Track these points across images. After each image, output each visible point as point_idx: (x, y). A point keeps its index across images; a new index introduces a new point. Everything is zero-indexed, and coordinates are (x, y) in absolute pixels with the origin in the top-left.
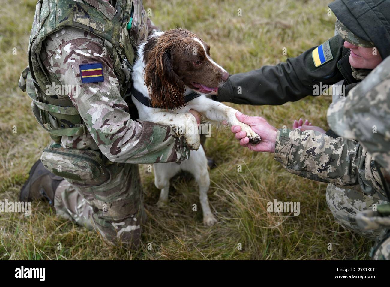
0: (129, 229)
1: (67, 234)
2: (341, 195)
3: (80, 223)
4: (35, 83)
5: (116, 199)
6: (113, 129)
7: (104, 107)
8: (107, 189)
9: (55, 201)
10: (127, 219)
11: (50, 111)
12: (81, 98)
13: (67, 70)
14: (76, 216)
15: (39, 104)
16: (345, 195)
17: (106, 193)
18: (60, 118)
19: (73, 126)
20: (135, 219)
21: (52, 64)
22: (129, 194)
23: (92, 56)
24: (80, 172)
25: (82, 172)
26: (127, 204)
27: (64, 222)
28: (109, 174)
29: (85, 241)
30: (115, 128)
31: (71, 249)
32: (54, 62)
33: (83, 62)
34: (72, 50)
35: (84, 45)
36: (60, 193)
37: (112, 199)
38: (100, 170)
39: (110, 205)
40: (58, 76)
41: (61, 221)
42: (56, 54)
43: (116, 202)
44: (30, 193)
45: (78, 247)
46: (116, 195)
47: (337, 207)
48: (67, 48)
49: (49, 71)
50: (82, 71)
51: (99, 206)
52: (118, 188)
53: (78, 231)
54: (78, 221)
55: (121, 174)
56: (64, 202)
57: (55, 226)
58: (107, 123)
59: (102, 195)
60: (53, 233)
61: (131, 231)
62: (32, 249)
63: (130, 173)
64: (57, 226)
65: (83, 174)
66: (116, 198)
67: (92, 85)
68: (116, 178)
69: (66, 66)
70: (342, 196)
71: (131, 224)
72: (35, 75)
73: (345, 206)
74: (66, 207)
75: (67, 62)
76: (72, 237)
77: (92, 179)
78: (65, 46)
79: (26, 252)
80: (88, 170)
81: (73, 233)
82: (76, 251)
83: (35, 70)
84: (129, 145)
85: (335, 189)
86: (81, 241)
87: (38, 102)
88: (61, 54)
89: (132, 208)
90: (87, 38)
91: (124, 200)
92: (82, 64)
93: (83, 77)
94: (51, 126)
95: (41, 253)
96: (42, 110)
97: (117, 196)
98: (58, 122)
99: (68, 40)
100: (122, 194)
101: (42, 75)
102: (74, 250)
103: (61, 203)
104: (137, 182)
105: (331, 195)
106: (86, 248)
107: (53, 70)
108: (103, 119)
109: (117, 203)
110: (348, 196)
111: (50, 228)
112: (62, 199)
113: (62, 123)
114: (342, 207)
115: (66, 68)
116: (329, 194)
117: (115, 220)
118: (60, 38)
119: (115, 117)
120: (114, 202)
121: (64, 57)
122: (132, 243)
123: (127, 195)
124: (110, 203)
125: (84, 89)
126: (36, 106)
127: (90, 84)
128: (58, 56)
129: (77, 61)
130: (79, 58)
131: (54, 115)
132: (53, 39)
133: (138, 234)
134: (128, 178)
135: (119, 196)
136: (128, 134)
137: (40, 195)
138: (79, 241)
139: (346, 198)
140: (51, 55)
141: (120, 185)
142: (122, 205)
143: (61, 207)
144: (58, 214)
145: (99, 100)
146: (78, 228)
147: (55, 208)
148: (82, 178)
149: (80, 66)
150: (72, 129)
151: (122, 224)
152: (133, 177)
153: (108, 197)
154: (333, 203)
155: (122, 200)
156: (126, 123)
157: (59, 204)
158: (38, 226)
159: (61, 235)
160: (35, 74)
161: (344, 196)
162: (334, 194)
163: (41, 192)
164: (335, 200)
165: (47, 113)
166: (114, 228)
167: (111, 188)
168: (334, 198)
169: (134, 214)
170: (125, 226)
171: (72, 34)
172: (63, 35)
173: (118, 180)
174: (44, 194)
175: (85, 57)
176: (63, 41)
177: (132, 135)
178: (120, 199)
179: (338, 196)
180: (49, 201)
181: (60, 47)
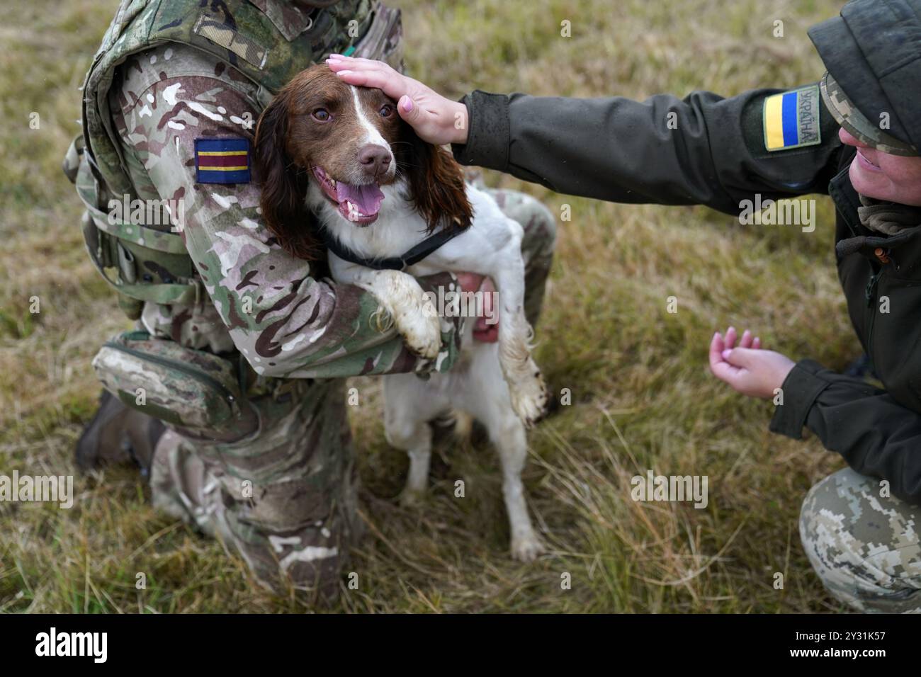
0: (311, 554)
1: (170, 555)
2: (834, 528)
3: (207, 530)
4: (92, 166)
5: (278, 478)
6: (265, 296)
7: (246, 242)
8: (253, 452)
9: (155, 471)
10: (305, 530)
11: (121, 236)
12: (195, 215)
13: (164, 145)
14: (199, 511)
15: (97, 217)
16: (844, 530)
17: (252, 462)
18: (143, 257)
19: (172, 280)
20: (326, 532)
21: (133, 127)
22: (309, 470)
23: (227, 123)
24: (178, 405)
25: (183, 405)
26: (305, 493)
27: (168, 524)
28: (256, 418)
29: (210, 577)
30: (271, 296)
31: (178, 593)
32: (137, 121)
33: (204, 132)
34: (180, 101)
35: (210, 95)
36: (166, 451)
37: (266, 479)
38: (230, 404)
39: (261, 491)
40: (142, 155)
41: (161, 521)
42: (141, 105)
43: (276, 486)
44: (100, 446)
45: (193, 590)
46: (276, 469)
47: (826, 560)
48: (171, 95)
49: (125, 139)
50: (200, 154)
51: (235, 492)
52: (281, 452)
53: (199, 551)
54: (205, 523)
55: (290, 419)
56: (175, 475)
57: (146, 534)
58: (251, 280)
59: (243, 467)
60: (140, 550)
61: (316, 561)
62: (81, 587)
63: (319, 418)
64: (151, 534)
65: (187, 410)
66: (277, 475)
67: (221, 190)
68: (276, 425)
69: (160, 136)
70: (837, 531)
71: (315, 543)
72: (92, 145)
73: (845, 557)
74: (178, 486)
75: (165, 128)
76: (182, 566)
77: (209, 426)
78: (164, 88)
79: (70, 593)
80: (198, 403)
81: (184, 555)
82: (188, 599)
83: (91, 131)
84: (300, 338)
85: (818, 513)
86: (202, 577)
87: (97, 212)
88: (154, 106)
89: (318, 505)
90: (220, 78)
91: (297, 482)
92: (201, 137)
93: (201, 168)
94: (121, 275)
95: (103, 598)
96: (103, 233)
97: (277, 472)
98: (136, 266)
99: (175, 75)
100: (293, 468)
101: (108, 146)
102: (182, 597)
103: (168, 476)
104: (337, 440)
105: (811, 526)
106: (210, 596)
107: (133, 139)
108: (242, 269)
109: (279, 489)
110: (851, 533)
111: (136, 539)
112: (169, 468)
113: (147, 270)
114: (837, 560)
115: (163, 141)
116: (806, 525)
117: (276, 530)
118: (158, 67)
119: (272, 268)
120: (271, 487)
121: (161, 112)
122: (319, 592)
123: (305, 470)
124: (261, 487)
125: (201, 196)
126: (92, 222)
127: (216, 186)
128: (145, 111)
129: (188, 127)
130: (195, 121)
131: (130, 248)
132: (142, 68)
133: (331, 569)
134: (311, 432)
135: (285, 472)
136: (300, 313)
137: (123, 453)
138: (198, 575)
139: (846, 537)
140: (133, 104)
141: (287, 444)
142: (293, 493)
143: (166, 486)
144: (156, 505)
145: (235, 225)
146: (200, 543)
147: (150, 488)
148: (184, 420)
149: (197, 142)
150: (169, 287)
151: (295, 540)
152: (325, 429)
153: (256, 471)
154: (816, 549)
155: (291, 482)
156: (296, 285)
157: (162, 480)
158: (107, 529)
159: (157, 556)
160: (92, 141)
161: (841, 534)
162: (816, 527)
163: (124, 446)
164: (819, 543)
165: (114, 241)
166: (273, 548)
167: (263, 450)
168: (816, 537)
169: (324, 520)
170: (300, 548)
171: (186, 64)
172: (166, 63)
173: (283, 432)
174: (131, 450)
175: (209, 121)
176: (163, 75)
177: (309, 315)
178: (287, 479)
179: (828, 533)
180: (140, 468)
181: (155, 88)
